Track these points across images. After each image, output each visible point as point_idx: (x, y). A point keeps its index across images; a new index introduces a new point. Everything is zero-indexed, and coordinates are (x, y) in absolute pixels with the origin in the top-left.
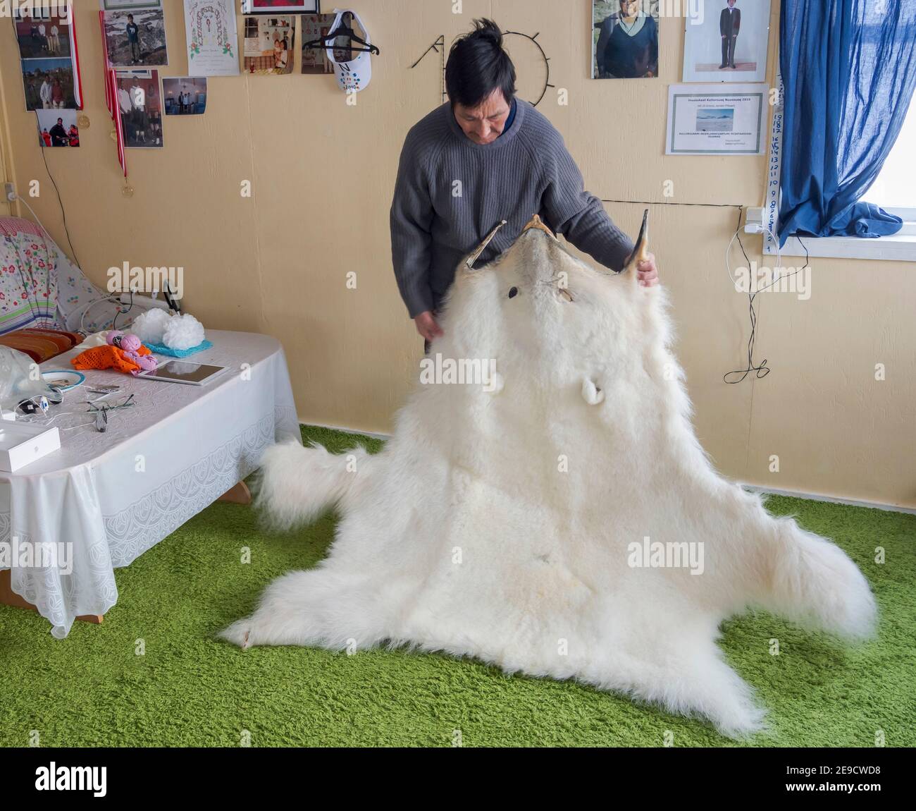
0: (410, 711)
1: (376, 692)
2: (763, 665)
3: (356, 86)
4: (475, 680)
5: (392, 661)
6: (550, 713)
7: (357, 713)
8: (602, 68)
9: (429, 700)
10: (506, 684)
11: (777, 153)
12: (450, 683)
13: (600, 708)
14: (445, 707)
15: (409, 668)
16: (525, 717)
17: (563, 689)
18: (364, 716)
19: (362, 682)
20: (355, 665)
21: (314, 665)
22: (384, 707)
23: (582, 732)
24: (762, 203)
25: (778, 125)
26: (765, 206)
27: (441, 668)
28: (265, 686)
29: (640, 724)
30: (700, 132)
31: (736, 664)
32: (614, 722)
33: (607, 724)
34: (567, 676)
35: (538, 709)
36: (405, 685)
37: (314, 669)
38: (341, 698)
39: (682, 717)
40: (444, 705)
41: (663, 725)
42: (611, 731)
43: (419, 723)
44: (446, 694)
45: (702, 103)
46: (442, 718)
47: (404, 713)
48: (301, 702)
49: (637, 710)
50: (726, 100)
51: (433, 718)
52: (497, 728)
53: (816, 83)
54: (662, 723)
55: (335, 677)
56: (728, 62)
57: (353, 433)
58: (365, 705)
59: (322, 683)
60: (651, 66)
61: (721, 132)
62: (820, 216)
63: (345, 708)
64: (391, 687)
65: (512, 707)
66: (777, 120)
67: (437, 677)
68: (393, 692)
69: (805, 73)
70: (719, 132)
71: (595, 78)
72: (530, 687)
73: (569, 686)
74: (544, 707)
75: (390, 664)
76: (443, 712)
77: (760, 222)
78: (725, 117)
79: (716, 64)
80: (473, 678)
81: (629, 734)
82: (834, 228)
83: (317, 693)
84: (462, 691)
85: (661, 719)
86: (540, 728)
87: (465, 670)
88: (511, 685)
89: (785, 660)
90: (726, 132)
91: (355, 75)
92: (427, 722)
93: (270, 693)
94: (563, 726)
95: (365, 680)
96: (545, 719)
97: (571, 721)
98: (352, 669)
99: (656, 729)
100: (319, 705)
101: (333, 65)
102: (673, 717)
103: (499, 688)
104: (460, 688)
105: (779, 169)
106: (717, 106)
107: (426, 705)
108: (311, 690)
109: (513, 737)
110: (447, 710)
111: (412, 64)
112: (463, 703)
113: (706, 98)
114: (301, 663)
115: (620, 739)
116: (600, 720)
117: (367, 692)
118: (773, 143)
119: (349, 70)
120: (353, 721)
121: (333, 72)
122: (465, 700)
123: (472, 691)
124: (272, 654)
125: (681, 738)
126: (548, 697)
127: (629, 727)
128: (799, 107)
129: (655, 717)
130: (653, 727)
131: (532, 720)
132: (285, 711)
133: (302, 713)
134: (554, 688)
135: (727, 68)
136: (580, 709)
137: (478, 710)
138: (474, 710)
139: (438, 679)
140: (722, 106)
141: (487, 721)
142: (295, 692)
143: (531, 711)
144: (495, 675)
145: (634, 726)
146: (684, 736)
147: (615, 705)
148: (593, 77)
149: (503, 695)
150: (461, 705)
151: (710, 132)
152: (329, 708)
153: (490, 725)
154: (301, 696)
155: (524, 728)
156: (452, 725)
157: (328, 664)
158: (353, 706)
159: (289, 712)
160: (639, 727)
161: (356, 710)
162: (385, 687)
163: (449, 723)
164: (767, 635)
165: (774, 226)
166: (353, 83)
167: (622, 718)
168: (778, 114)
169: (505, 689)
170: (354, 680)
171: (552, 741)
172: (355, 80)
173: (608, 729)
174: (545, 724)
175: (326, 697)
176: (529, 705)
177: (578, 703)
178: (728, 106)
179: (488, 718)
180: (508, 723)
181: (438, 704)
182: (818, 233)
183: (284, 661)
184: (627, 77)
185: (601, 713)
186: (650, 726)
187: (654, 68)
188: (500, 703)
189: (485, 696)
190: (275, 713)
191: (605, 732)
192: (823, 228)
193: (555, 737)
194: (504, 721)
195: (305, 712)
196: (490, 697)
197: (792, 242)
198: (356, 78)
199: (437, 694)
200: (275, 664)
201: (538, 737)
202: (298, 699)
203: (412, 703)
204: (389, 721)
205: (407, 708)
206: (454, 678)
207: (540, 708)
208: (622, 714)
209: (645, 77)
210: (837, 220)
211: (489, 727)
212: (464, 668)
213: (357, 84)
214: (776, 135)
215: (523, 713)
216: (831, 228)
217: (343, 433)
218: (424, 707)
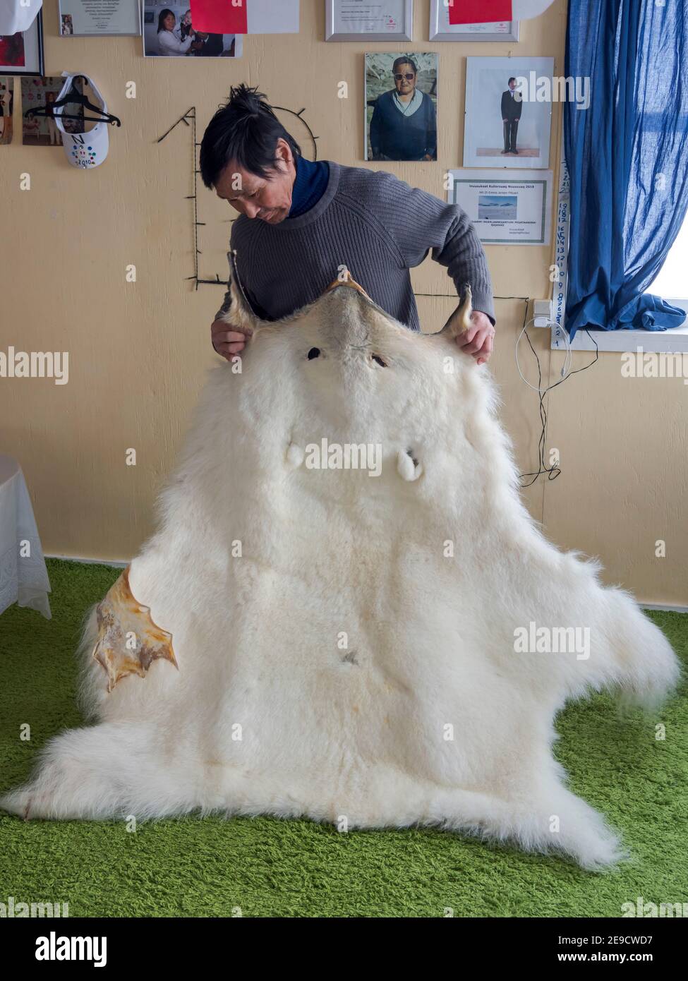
0: (244, 886)
1: (198, 867)
2: (606, 789)
3: (92, 161)
4: (309, 840)
5: (207, 829)
6: (400, 867)
7: (183, 895)
8: (376, 149)
9: (262, 869)
10: (344, 840)
11: (563, 243)
12: (281, 847)
13: (453, 856)
14: (283, 875)
15: (229, 834)
16: (374, 876)
17: (407, 839)
18: (192, 897)
19: (179, 858)
20: (166, 839)
21: (117, 844)
22: (212, 884)
23: (441, 885)
24: (548, 295)
25: (564, 214)
26: (552, 299)
27: (266, 831)
28: (64, 877)
29: (499, 868)
30: (483, 220)
31: (579, 791)
32: (472, 870)
33: (465, 873)
34: (409, 823)
35: (386, 865)
36: (230, 855)
37: (118, 849)
38: (160, 879)
39: (540, 855)
40: (281, 873)
41: (523, 867)
42: (471, 880)
43: (257, 898)
44: (279, 860)
45: (484, 189)
46: (283, 889)
47: (237, 889)
48: (113, 890)
49: (492, 853)
50: (509, 187)
51: (272, 890)
52: (347, 892)
53: (602, 172)
54: (521, 864)
55: (145, 855)
56: (511, 147)
57: (90, 563)
58: (191, 885)
59: (132, 864)
60: (430, 149)
61: (505, 221)
62: (607, 308)
63: (168, 891)
64: (215, 860)
65: (358, 867)
66: (562, 209)
67: (264, 841)
68: (219, 865)
69: (591, 161)
70: (503, 221)
71: (369, 160)
72: (371, 841)
73: (413, 835)
74: (393, 862)
75: (206, 833)
76: (282, 881)
77: (548, 315)
78: (507, 205)
79: (497, 149)
80: (305, 838)
81: (490, 881)
82: (621, 321)
83: (129, 878)
84: (297, 855)
85: (520, 860)
86: (394, 886)
87: (294, 830)
88: (350, 841)
89: (627, 781)
90: (509, 221)
91: (90, 148)
92: (267, 895)
93: (71, 885)
94: (419, 882)
95: (182, 855)
96: (397, 875)
97: (425, 875)
98: (164, 843)
99: (517, 871)
100: (135, 891)
101: (61, 137)
102: (530, 856)
103: (338, 846)
104: (294, 851)
105: (566, 259)
106: (500, 193)
107: (261, 876)
108: (120, 875)
109: (368, 900)
110: (286, 878)
111: (157, 139)
112: (302, 868)
113: (488, 184)
114: (99, 843)
115: (483, 888)
116: (456, 869)
117: (189, 869)
118: (559, 232)
119: (83, 142)
120: (180, 905)
121: (61, 144)
122: (303, 864)
123: (308, 854)
124: (61, 836)
125: (545, 879)
126: (393, 850)
127: (489, 873)
128: (584, 196)
129: (512, 858)
130: (514, 870)
131: (383, 879)
132: (96, 904)
133: (118, 904)
134: (397, 839)
135: (510, 153)
136: (432, 860)
137: (322, 875)
138: (317, 875)
139: (266, 844)
140: (504, 193)
141: (333, 886)
142: (102, 879)
143: (379, 868)
144: (329, 831)
145: (493, 872)
146: (549, 877)
147: (467, 850)
148: (366, 158)
149: (344, 854)
150: (301, 871)
151: (493, 220)
152: (148, 894)
153: (338, 890)
154: (111, 883)
155: (377, 889)
156: (297, 895)
157: (133, 841)
158: (175, 887)
159: (100, 904)
160: (499, 871)
161: (182, 891)
162: (208, 861)
163: (293, 894)
164: (601, 756)
165: (562, 319)
166: (88, 158)
167: (478, 864)
168: (563, 203)
169: (344, 846)
170: (169, 857)
171: (411, 900)
172: (90, 154)
173: (467, 878)
174: (398, 881)
175: (141, 881)
176: (376, 862)
177: (428, 853)
178: (511, 193)
179: (334, 883)
180: (358, 885)
181: (274, 873)
182: (606, 327)
183: (78, 843)
184: (403, 160)
185: (456, 861)
186: (511, 870)
187: (432, 151)
188: (343, 863)
189: (325, 858)
190: (84, 907)
191: (465, 882)
192: (611, 321)
193: (413, 895)
194: (353, 883)
195: (121, 902)
196: (330, 858)
197: (581, 335)
198: (92, 152)
199: (270, 862)
200: (68, 848)
201: (395, 897)
202: (109, 888)
203: (244, 876)
204: (223, 900)
205: (239, 882)
206: (284, 841)
207: (388, 863)
208: (478, 860)
209: (423, 160)
210: (624, 313)
211: (339, 892)
212: (292, 827)
213: (92, 158)
214: (561, 224)
215: (372, 872)
216: (618, 321)
217: (79, 563)
218: (260, 878)
